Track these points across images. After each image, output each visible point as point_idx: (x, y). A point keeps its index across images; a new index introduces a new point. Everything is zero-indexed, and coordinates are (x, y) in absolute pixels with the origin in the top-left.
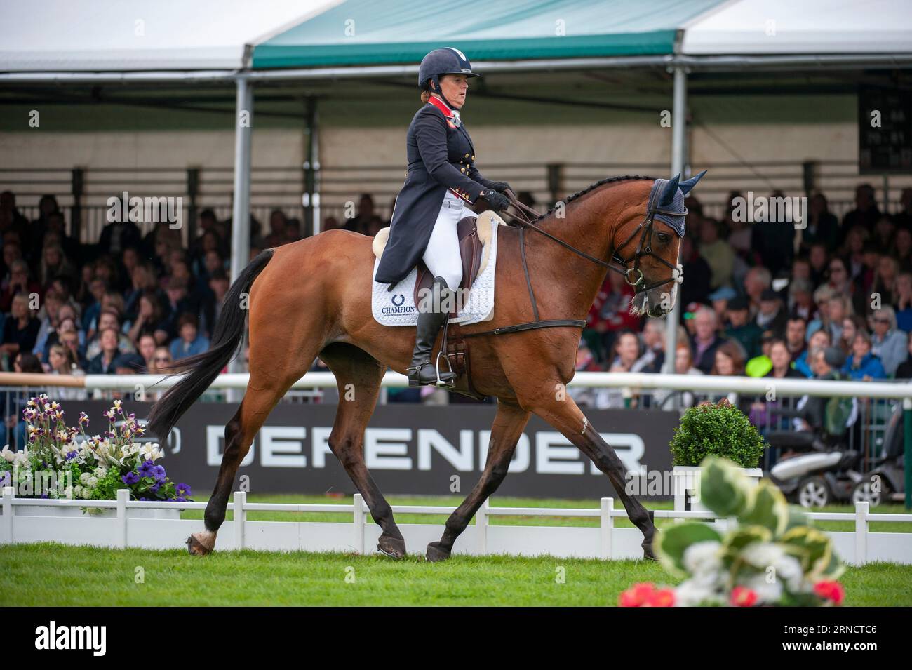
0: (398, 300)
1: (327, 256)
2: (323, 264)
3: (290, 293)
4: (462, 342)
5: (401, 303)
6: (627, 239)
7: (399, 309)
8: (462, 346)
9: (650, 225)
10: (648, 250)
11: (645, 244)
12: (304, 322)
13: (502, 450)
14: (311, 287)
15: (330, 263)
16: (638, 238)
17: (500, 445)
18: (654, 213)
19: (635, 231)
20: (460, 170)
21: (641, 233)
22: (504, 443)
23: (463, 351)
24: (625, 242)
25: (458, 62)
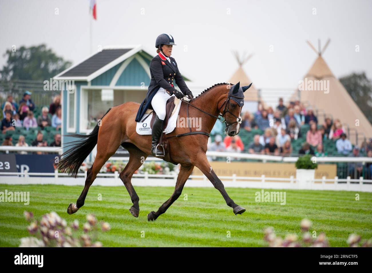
0: (145, 125)
1: (123, 110)
2: (121, 113)
3: (110, 123)
4: (167, 141)
5: (145, 127)
6: (221, 106)
7: (145, 128)
8: (167, 142)
9: (228, 101)
10: (228, 110)
11: (227, 107)
12: (114, 134)
13: (180, 184)
14: (116, 121)
15: (124, 112)
16: (225, 106)
17: (179, 182)
18: (230, 96)
19: (224, 103)
20: (168, 83)
21: (226, 104)
22: (181, 182)
23: (167, 144)
24: (221, 107)
25: (169, 40)
